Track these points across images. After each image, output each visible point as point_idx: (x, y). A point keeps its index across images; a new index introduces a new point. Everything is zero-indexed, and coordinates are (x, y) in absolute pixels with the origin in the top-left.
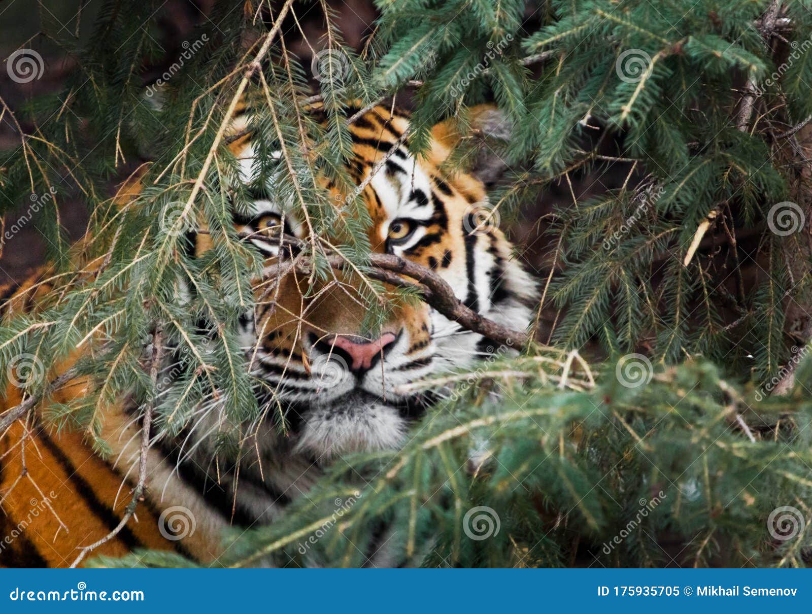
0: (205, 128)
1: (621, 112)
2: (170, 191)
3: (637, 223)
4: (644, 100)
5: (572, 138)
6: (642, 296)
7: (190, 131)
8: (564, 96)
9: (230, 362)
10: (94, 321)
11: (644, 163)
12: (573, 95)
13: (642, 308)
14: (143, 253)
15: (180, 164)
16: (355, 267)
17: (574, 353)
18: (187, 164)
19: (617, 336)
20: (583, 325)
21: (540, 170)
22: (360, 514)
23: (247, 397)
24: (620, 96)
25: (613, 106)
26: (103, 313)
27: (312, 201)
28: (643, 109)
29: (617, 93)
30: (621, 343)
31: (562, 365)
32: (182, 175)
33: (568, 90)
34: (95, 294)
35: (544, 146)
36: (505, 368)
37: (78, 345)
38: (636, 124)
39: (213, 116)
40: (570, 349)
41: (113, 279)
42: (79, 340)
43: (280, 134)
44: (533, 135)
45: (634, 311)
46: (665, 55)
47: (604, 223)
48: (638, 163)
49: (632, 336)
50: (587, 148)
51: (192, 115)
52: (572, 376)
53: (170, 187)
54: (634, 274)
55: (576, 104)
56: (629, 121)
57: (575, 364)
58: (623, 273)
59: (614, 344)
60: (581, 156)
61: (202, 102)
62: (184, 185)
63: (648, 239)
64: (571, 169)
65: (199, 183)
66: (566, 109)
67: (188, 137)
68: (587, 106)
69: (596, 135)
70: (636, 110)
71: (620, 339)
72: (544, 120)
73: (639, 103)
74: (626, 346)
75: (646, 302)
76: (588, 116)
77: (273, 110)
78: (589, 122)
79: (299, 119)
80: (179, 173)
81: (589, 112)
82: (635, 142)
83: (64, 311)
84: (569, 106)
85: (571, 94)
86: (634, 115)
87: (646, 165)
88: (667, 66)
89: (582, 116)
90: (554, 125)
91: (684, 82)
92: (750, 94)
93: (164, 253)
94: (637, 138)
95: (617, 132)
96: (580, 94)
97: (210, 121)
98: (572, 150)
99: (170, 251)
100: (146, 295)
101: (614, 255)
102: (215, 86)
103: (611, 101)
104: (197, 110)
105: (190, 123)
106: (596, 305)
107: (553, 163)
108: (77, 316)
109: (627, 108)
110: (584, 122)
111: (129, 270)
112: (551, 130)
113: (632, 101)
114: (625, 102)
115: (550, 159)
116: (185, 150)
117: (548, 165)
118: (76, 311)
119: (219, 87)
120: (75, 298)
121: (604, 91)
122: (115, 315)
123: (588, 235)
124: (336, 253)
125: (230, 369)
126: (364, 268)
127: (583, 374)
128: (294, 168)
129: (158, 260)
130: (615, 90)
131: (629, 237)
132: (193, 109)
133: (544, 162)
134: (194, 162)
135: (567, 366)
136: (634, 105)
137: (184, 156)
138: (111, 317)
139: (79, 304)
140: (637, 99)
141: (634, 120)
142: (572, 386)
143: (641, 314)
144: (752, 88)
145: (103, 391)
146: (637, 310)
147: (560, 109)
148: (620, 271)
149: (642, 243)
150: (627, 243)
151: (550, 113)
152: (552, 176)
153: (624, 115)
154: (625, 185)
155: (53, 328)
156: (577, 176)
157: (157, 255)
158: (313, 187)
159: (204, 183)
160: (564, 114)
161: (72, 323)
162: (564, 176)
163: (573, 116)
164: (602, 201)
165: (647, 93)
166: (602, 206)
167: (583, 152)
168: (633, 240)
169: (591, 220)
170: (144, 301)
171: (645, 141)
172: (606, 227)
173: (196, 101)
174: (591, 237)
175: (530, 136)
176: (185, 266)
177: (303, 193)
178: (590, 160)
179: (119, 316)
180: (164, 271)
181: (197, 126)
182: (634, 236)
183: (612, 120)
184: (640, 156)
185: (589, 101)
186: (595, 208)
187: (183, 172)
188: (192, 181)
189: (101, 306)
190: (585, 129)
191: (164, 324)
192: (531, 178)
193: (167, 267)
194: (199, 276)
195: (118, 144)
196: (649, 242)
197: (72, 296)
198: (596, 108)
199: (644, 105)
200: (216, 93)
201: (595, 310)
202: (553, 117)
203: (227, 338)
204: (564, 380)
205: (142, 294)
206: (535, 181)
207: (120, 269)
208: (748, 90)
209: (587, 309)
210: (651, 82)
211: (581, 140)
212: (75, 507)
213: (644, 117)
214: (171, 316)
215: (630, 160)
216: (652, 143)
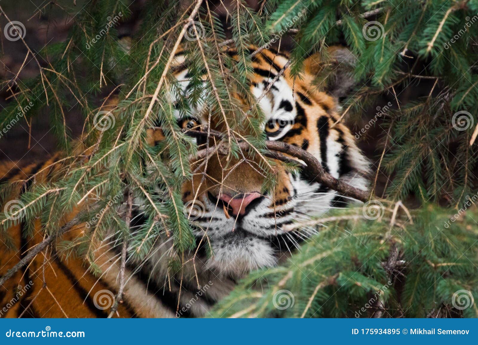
0: (158, 61)
1: (427, 46)
2: (136, 103)
3: (438, 118)
4: (441, 39)
5: (395, 64)
6: (443, 166)
7: (148, 64)
8: (390, 37)
9: (177, 212)
10: (88, 188)
11: (443, 79)
12: (396, 36)
13: (443, 174)
14: (119, 143)
15: (143, 85)
16: (256, 150)
17: (399, 203)
18: (146, 85)
19: (427, 192)
20: (405, 185)
21: (375, 85)
22: (262, 310)
23: (188, 235)
24: (426, 36)
25: (422, 43)
26: (94, 182)
27: (228, 108)
28: (441, 45)
29: (425, 34)
30: (430, 196)
31: (391, 211)
32: (144, 92)
33: (392, 33)
34: (89, 170)
35: (377, 70)
36: (355, 214)
37: (79, 203)
38: (437, 55)
39: (163, 54)
40: (397, 200)
41: (100, 160)
42: (79, 200)
43: (206, 65)
44: (370, 63)
45: (437, 175)
46: (455, 10)
47: (418, 119)
48: (440, 80)
49: (438, 193)
50: (406, 71)
51: (150, 53)
52: (398, 218)
53: (136, 100)
54: (438, 151)
55: (398, 42)
56: (432, 52)
57: (400, 210)
58: (430, 150)
59: (425, 197)
60: (401, 76)
61: (156, 45)
62: (145, 99)
63: (447, 128)
64: (395, 84)
65: (155, 97)
66: (391, 45)
67: (147, 67)
68: (405, 43)
69: (411, 62)
70: (437, 45)
71: (429, 193)
72: (377, 53)
73: (439, 40)
74: (433, 198)
75: (445, 169)
76: (406, 49)
77: (202, 49)
78: (407, 53)
79: (219, 55)
80: (142, 90)
81: (407, 46)
82: (436, 66)
83: (69, 181)
84: (393, 43)
85: (394, 35)
86: (435, 48)
87: (444, 81)
88: (457, 17)
89: (402, 50)
90: (384, 56)
93: (133, 142)
94: (438, 63)
95: (425, 60)
96: (400, 35)
97: (161, 58)
98: (396, 72)
99: (137, 141)
100: (122, 171)
101: (424, 139)
102: (164, 35)
103: (421, 40)
104: (153, 50)
105: (149, 59)
106: (413, 172)
107: (383, 81)
108: (77, 184)
109: (431, 44)
110: (403, 53)
111: (110, 154)
112: (382, 59)
113: (434, 39)
114: (430, 40)
115: (381, 78)
116: (145, 76)
117: (380, 81)
118: (77, 181)
119: (167, 35)
120: (76, 172)
121: (416, 33)
122: (102, 183)
123: (407, 126)
124: (244, 141)
125: (177, 217)
126: (262, 150)
127: (405, 216)
128: (216, 87)
129: (130, 147)
130: (423, 32)
131: (434, 128)
132: (150, 50)
133: (378, 80)
134: (151, 84)
135: (395, 212)
136: (435, 42)
137: (145, 80)
138: (99, 185)
139: (79, 176)
140: (437, 38)
141: (435, 51)
142: (398, 224)
143: (442, 177)
145: (95, 232)
146: (440, 174)
147: (387, 45)
148: (428, 150)
149: (442, 131)
150: (432, 131)
151: (381, 48)
152: (383, 89)
153: (429, 48)
154: (430, 94)
155: (62, 192)
156: (399, 88)
157: (128, 144)
158: (228, 98)
159: (158, 97)
160: (390, 48)
161: (74, 189)
162: (391, 89)
163: (395, 50)
164: (416, 104)
165: (443, 34)
166: (416, 108)
167: (403, 73)
168: (436, 129)
169: (409, 116)
170: (120, 174)
171: (443, 65)
172: (419, 121)
173: (152, 44)
174: (409, 127)
175: (368, 64)
176: (146, 151)
177: (222, 102)
178: (408, 78)
179: (104, 184)
180: (133, 155)
181: (153, 60)
182: (437, 126)
183: (421, 52)
184: (439, 75)
185: (406, 40)
186: (412, 109)
187: (144, 90)
188: (150, 96)
189: (93, 177)
190: (403, 58)
191: (134, 189)
192: (370, 90)
193: (135, 152)
194: (156, 157)
195: (101, 73)
196: (447, 131)
197: (74, 171)
198: (410, 45)
199: (442, 42)
200: (165, 39)
201: (413, 175)
202: (383, 50)
203: (175, 197)
204: (393, 221)
205: (119, 169)
206: (372, 93)
207: (104, 153)
209: (407, 175)
210: (446, 27)
211: (400, 65)
212: (79, 307)
213: (442, 51)
214: (138, 183)
215: (433, 78)
216: (447, 67)
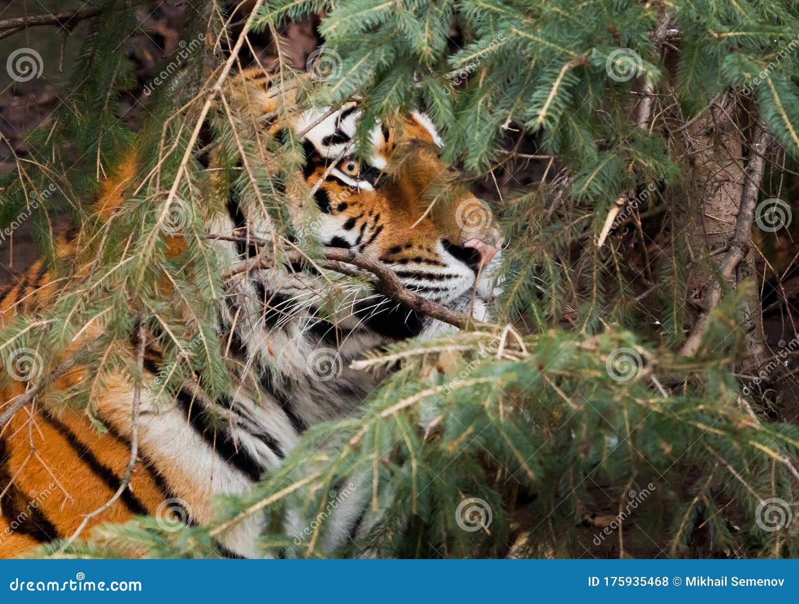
0: (175, 145)
1: (537, 116)
2: (147, 202)
3: (555, 212)
4: (556, 105)
5: (495, 140)
6: (563, 275)
7: (163, 149)
8: (486, 104)
9: (206, 348)
10: (87, 318)
11: (560, 158)
12: (495, 103)
13: (564, 286)
14: (127, 257)
15: (156, 176)
16: (311, 261)
17: (509, 328)
18: (161, 178)
19: (543, 310)
20: (514, 303)
21: (470, 169)
22: (329, 477)
23: (223, 378)
24: (536, 103)
25: (530, 111)
26: (94, 311)
27: (272, 205)
28: (556, 113)
29: (532, 100)
30: (547, 316)
31: (499, 338)
32: (158, 187)
33: (490, 99)
34: (86, 294)
35: (472, 149)
36: (449, 343)
37: (74, 340)
38: (551, 126)
39: (182, 135)
40: (504, 323)
41: (101, 280)
42: (74, 335)
43: (241, 148)
44: (462, 140)
45: (556, 288)
46: (573, 66)
47: (527, 213)
48: (555, 161)
49: (557, 311)
50: (509, 147)
51: (164, 135)
52: (508, 347)
53: (148, 198)
54: (555, 256)
55: (499, 112)
56: (544, 124)
57: (509, 337)
58: (546, 255)
59: (541, 318)
60: (504, 155)
61: (172, 123)
62: (160, 196)
63: (566, 225)
64: (496, 167)
65: (172, 192)
66: (489, 115)
67: (161, 154)
68: (507, 112)
69: (515, 136)
70: (550, 114)
71: (546, 313)
72: (471, 127)
73: (553, 108)
74: (551, 318)
75: (567, 280)
76: (509, 121)
77: (234, 127)
78: (510, 125)
79: (257, 134)
80: (155, 185)
81: (509, 117)
82: (550, 141)
83: (60, 310)
84: (491, 113)
85: (493, 102)
86: (549, 118)
87: (561, 160)
88: (575, 75)
89: (503, 121)
90: (479, 130)
91: (590, 88)
92: (647, 95)
93: (144, 255)
94: (552, 138)
95: (535, 134)
96: (501, 102)
97: (180, 140)
98: (496, 151)
99: (150, 254)
100: (130, 294)
101: (538, 240)
102: (183, 109)
103: (528, 108)
104: (168, 130)
105: (162, 141)
106: (524, 284)
107: (481, 164)
108: (71, 314)
109: (543, 112)
110: (505, 126)
111: (114, 272)
112: (477, 134)
113: (546, 106)
114: (540, 107)
115: (477, 159)
116: (159, 165)
117: (475, 165)
118: (70, 310)
119: (187, 109)
120: (69, 299)
121: (522, 98)
122: (104, 312)
123: (514, 223)
124: (294, 249)
125: (206, 355)
126: (320, 261)
127: (516, 345)
128: (254, 177)
129: (140, 262)
130: (531, 98)
131: (549, 224)
132: (165, 129)
133: (473, 163)
134: (167, 176)
135: (503, 339)
136: (549, 110)
137: (158, 171)
138: (101, 314)
139: (73, 304)
140: (551, 104)
141: (548, 123)
142: (508, 356)
143: (563, 290)
144: (649, 90)
145: (97, 378)
146: (559, 287)
147: (484, 116)
148: (543, 255)
149: (561, 229)
150: (548, 228)
151: (476, 120)
152: (479, 174)
153: (540, 119)
154: (544, 179)
155: (51, 325)
156: (499, 173)
157: (138, 257)
158: (271, 192)
159: (177, 194)
160: (487, 119)
161: (67, 321)
162: (490, 174)
163: (495, 121)
164: (525, 193)
165: (559, 99)
166: (525, 198)
167: (506, 152)
168: (553, 226)
169: (515, 211)
170: (129, 298)
171: (559, 140)
172: (529, 216)
173: (166, 123)
174: (516, 226)
175: (459, 140)
176: (163, 267)
177: (264, 198)
178: (513, 159)
179: (107, 313)
180: (145, 273)
181: (168, 143)
182: (554, 222)
183: (530, 123)
184: (555, 154)
185: (509, 108)
186: (519, 200)
187: (158, 184)
188: (167, 192)
189: (92, 304)
190: (506, 132)
191: (147, 318)
192: (463, 176)
193: (147, 268)
194: (177, 273)
195: (99, 161)
196: (566, 228)
197: (66, 297)
198: (515, 114)
199: (556, 109)
200: (184, 114)
201: (523, 289)
202: (478, 123)
203: (203, 327)
204: (501, 351)
205: (126, 292)
206: (465, 179)
207: (107, 271)
208: (646, 92)
209: (516, 288)
210: (562, 89)
211: (502, 141)
213: (557, 120)
214: (153, 311)
215: (547, 157)
216: (565, 142)
